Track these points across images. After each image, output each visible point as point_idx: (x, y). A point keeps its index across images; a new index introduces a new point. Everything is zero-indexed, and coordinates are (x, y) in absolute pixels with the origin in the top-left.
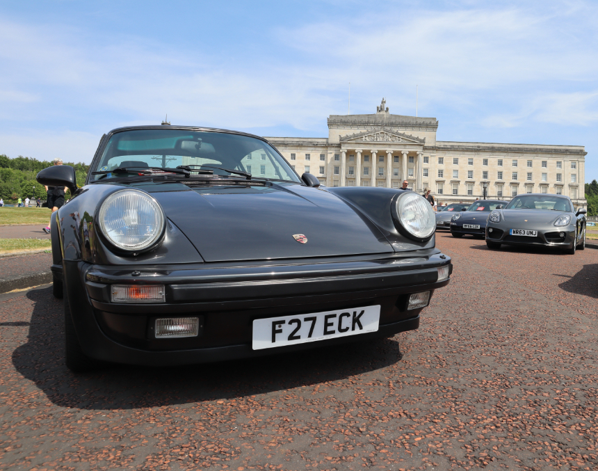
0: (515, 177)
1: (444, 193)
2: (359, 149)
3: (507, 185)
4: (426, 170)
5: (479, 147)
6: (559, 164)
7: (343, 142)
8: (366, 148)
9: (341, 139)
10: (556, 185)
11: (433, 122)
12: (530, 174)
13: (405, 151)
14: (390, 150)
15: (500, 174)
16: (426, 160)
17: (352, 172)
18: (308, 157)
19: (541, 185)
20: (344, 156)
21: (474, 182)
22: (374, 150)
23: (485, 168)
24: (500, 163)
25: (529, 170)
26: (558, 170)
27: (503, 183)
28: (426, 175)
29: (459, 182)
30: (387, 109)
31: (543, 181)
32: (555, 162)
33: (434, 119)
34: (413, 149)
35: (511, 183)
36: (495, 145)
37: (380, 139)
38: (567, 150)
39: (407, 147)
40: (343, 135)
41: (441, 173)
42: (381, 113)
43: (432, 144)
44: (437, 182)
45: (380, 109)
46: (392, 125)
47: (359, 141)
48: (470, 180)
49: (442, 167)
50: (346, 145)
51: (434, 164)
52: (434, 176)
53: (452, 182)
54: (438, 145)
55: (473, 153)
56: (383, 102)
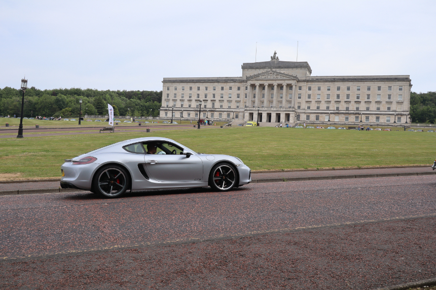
0: (358, 98)
1: (311, 109)
2: (257, 83)
3: (353, 103)
4: (300, 94)
5: (334, 79)
6: (390, 87)
7: (248, 79)
8: (261, 82)
9: (247, 78)
10: (387, 102)
11: (305, 64)
12: (369, 96)
13: (284, 83)
14: (275, 83)
15: (348, 96)
16: (300, 88)
17: (254, 97)
18: (231, 88)
19: (376, 102)
20: (249, 87)
21: (330, 102)
22: (266, 83)
23: (338, 92)
24: (348, 89)
25: (369, 92)
26: (389, 92)
27: (350, 102)
28: (300, 98)
29: (320, 101)
30: (277, 58)
31: (378, 100)
32: (387, 87)
33: (307, 62)
34: (289, 82)
35: (355, 102)
36: (345, 78)
37: (269, 77)
38: (396, 79)
39: (286, 81)
40: (248, 76)
41: (309, 96)
42: (274, 60)
43: (304, 79)
44: (307, 102)
45: (273, 58)
46: (279, 67)
47: (258, 78)
48: (328, 100)
49: (310, 92)
50: (250, 81)
51: (305, 91)
52: (305, 98)
53: (316, 101)
54: (308, 78)
55: (331, 83)
56: (275, 53)
